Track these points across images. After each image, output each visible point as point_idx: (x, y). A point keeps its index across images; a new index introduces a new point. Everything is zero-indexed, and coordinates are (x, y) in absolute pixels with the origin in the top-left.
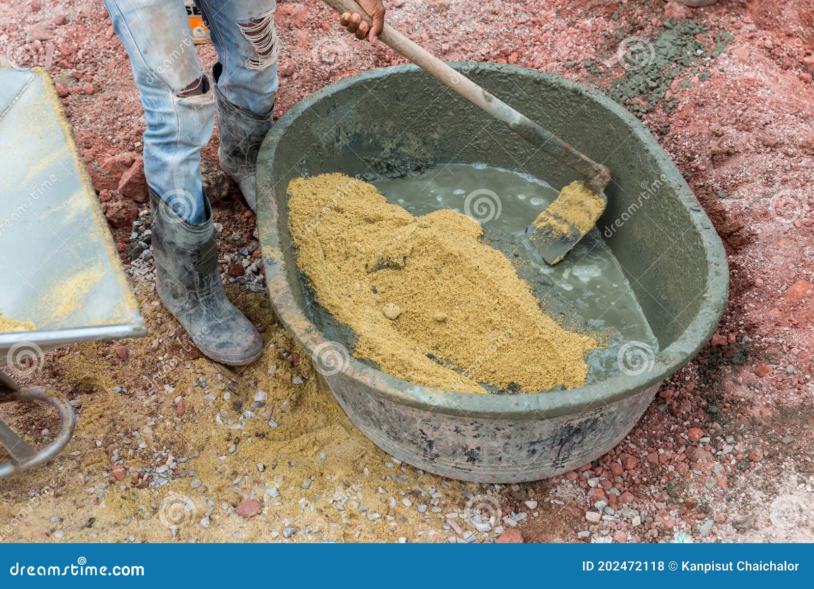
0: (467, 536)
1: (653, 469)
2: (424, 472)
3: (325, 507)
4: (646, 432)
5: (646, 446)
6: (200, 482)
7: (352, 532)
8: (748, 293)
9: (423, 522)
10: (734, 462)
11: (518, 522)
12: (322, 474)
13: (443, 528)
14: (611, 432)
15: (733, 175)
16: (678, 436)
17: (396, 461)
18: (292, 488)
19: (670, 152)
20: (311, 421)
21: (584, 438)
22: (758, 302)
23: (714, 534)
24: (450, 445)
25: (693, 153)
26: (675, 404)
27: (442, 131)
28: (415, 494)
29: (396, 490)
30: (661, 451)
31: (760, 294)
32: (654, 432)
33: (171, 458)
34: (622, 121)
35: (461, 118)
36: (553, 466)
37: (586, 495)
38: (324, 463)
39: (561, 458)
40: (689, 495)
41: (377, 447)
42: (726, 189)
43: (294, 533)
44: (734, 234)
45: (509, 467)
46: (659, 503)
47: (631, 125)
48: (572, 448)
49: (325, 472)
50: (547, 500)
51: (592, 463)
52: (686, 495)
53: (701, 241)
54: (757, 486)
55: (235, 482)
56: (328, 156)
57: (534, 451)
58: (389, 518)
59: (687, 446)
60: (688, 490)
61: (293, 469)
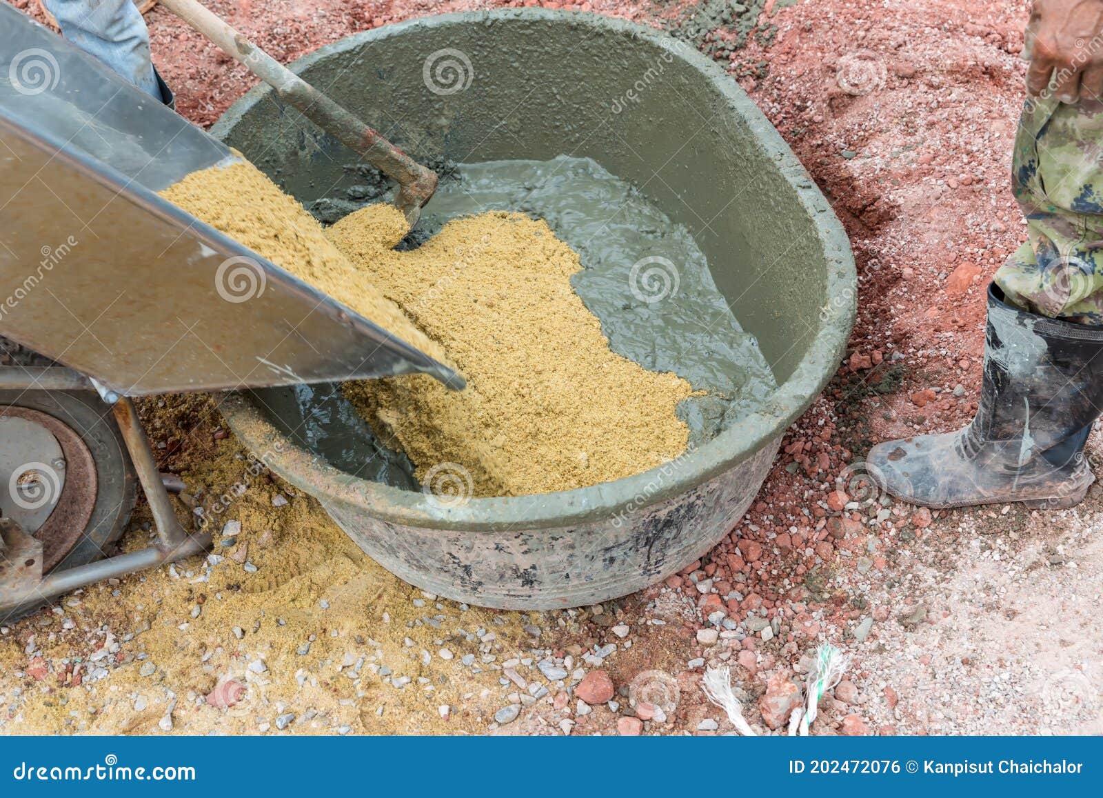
0: (536, 689)
1: (784, 557)
2: (469, 606)
3: (332, 678)
4: (771, 506)
5: (773, 526)
6: (154, 666)
7: (372, 708)
8: (894, 290)
9: (471, 679)
10: (893, 532)
11: (605, 658)
12: (325, 631)
13: (499, 684)
14: (717, 515)
15: (860, 125)
16: (815, 506)
17: (427, 595)
18: (283, 657)
19: (773, 102)
20: (304, 554)
21: (679, 532)
22: (908, 301)
23: (874, 636)
24: (494, 567)
25: (804, 100)
26: (807, 461)
27: (451, 114)
28: (458, 641)
29: (429, 639)
30: (793, 530)
31: (911, 289)
32: (782, 504)
33: (110, 637)
34: (696, 69)
35: (475, 93)
36: (644, 573)
37: (696, 605)
38: (327, 613)
39: (653, 561)
40: (836, 586)
41: (399, 581)
42: (853, 145)
43: (291, 722)
44: (868, 209)
45: (581, 585)
46: (797, 604)
47: (707, 74)
48: (665, 546)
49: (329, 627)
50: (642, 621)
51: (701, 559)
52: (833, 587)
53: (816, 230)
54: (927, 561)
55: (205, 658)
56: (291, 171)
57: (612, 560)
58: (422, 680)
59: (827, 519)
60: (835, 579)
61: (283, 629)
